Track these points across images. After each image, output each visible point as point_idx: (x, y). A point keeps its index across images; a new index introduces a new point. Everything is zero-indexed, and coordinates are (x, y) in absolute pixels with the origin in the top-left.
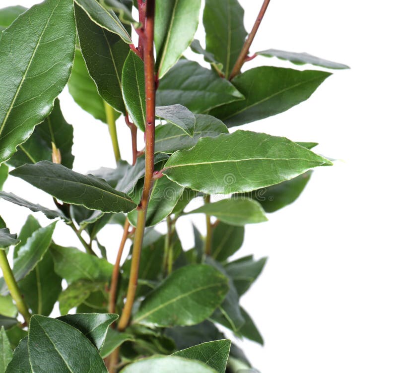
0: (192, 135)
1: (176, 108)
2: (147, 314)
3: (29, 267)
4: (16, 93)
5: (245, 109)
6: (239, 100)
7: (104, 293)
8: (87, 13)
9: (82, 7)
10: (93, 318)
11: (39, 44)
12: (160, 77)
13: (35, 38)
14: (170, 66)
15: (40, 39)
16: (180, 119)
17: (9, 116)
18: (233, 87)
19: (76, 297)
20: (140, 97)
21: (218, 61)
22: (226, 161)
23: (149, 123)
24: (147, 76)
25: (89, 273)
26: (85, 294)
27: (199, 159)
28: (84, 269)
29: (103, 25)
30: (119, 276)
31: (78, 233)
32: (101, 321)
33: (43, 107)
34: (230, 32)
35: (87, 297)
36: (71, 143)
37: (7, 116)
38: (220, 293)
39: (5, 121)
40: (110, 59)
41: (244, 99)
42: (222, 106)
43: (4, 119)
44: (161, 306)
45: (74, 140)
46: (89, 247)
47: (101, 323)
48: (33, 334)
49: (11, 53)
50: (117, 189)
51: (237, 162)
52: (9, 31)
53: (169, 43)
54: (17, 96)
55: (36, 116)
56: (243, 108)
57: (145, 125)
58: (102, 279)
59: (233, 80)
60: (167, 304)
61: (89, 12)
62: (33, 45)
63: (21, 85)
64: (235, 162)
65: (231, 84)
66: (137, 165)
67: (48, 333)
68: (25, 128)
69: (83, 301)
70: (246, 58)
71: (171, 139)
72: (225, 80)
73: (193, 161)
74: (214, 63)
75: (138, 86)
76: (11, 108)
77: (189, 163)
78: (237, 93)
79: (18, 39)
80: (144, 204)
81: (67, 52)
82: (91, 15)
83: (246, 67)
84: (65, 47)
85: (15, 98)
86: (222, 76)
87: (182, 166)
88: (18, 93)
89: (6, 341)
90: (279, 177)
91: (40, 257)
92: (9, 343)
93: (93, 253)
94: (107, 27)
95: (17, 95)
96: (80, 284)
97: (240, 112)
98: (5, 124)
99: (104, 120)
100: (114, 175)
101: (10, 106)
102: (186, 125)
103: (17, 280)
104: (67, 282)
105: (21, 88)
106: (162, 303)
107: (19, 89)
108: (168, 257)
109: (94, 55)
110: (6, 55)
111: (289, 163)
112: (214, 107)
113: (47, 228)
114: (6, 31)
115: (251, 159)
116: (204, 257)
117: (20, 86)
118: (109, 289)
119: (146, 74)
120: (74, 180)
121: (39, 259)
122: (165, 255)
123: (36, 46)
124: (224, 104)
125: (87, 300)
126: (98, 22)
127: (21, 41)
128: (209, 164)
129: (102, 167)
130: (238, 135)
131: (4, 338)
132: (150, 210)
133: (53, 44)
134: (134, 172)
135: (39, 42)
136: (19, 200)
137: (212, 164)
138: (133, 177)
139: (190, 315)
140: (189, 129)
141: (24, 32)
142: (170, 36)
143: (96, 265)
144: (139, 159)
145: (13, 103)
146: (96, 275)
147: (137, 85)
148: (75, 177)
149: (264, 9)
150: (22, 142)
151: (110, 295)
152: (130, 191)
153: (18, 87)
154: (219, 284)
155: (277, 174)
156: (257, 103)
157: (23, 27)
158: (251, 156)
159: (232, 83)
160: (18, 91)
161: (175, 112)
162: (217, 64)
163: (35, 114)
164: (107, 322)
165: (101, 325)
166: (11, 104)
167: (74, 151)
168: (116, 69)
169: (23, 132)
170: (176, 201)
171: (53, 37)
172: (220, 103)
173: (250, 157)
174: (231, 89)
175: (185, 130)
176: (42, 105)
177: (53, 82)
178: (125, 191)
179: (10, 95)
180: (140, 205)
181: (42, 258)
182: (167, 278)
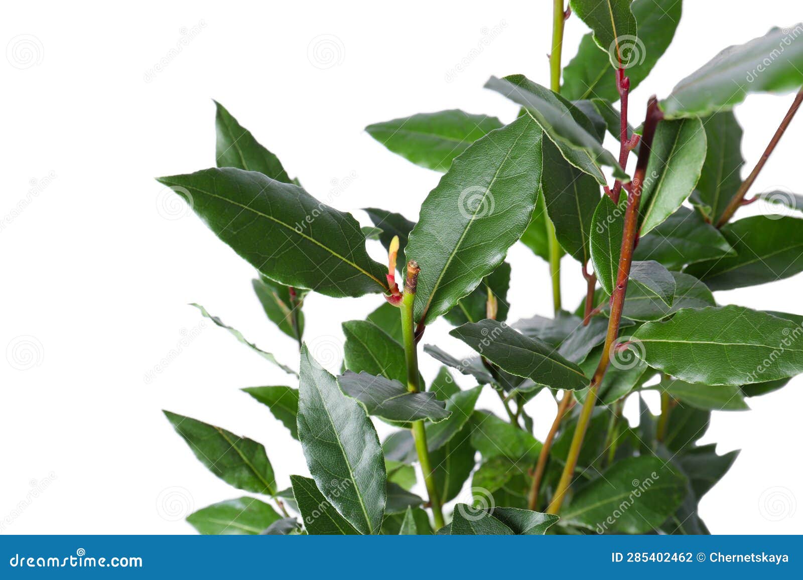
0: (671, 305)
1: (651, 267)
2: (580, 512)
3: (444, 436)
4: (462, 234)
5: (736, 267)
6: (730, 256)
7: (527, 477)
8: (560, 150)
9: (555, 143)
10: (528, 516)
11: (495, 179)
12: (642, 236)
13: (491, 171)
14: (656, 224)
15: (497, 173)
16: (656, 282)
17: (452, 261)
18: (724, 239)
19: (493, 479)
20: (610, 252)
21: (705, 202)
22: (712, 343)
23: (620, 287)
24: (627, 234)
25: (511, 450)
26: (505, 476)
27: (676, 336)
28: (506, 445)
29: (576, 165)
30: (548, 459)
31: (506, 402)
32: (537, 521)
33: (494, 255)
34: (722, 161)
35: (507, 480)
36: (507, 287)
37: (450, 261)
38: (675, 497)
39: (447, 266)
40: (574, 196)
41: (736, 255)
42: (705, 262)
43: (446, 264)
44: (598, 504)
45: (511, 284)
46: (514, 418)
47: (538, 524)
48: (456, 526)
49: (461, 187)
50: (561, 352)
51: (726, 345)
52: (460, 160)
53: (657, 197)
54: (464, 239)
55: (485, 265)
56: (733, 266)
57: (613, 286)
58: (526, 460)
59: (723, 228)
60: (605, 502)
61: (562, 150)
62: (488, 179)
63: (469, 225)
64: (723, 345)
65: (720, 235)
66: (590, 327)
67: (473, 527)
68: (469, 278)
69: (502, 485)
70: (743, 202)
71: (638, 300)
72: (712, 228)
73: (669, 337)
74: (700, 206)
75: (610, 239)
76: (456, 251)
77: (664, 339)
78: (726, 247)
79: (470, 170)
80: (598, 379)
81: (528, 192)
82: (564, 153)
83: (742, 213)
84: (527, 185)
85: (461, 240)
86: (708, 221)
87: (655, 342)
88: (464, 234)
89: (413, 525)
90: (779, 372)
91: (459, 426)
92: (415, 528)
93: (518, 426)
94: (581, 167)
95: (463, 237)
96: (499, 462)
97: (729, 270)
98: (446, 271)
99: (546, 257)
100: (555, 331)
101: (454, 250)
102: (664, 291)
103: (430, 450)
104: (483, 456)
105: (469, 229)
106: (600, 500)
107: (467, 230)
108: (610, 442)
109: (556, 191)
110: (455, 188)
111: (793, 356)
112: (695, 262)
113: (471, 391)
114: (457, 159)
115: (744, 344)
116: (655, 444)
117: (468, 227)
118: (533, 472)
119: (625, 231)
120: (520, 346)
121: (458, 428)
122: (608, 438)
123: (492, 181)
124: (709, 259)
125: (506, 485)
126: (571, 161)
127: (473, 173)
128: (689, 344)
129: (537, 316)
130: (730, 311)
131: (410, 521)
132: (604, 385)
133: (514, 180)
134: (586, 335)
135: (496, 176)
136: (445, 357)
137: (693, 343)
138: (584, 342)
139: (634, 520)
140: (667, 297)
141: (479, 163)
142: (661, 188)
143: (521, 441)
144: (593, 320)
145: (458, 246)
146: (520, 453)
147: (608, 237)
148: (522, 342)
149: (773, 143)
150: (465, 294)
151: (534, 481)
152: (580, 360)
153: (466, 228)
154: (675, 486)
155: (776, 367)
156: (752, 262)
157: (478, 156)
158: (744, 340)
159: (723, 233)
160: (465, 232)
161: (650, 271)
162: (704, 206)
163: (483, 262)
164: (545, 524)
165: (536, 527)
166: (455, 247)
167: (510, 297)
168: (579, 208)
169: (468, 283)
170: (636, 378)
171: (512, 173)
172: (704, 257)
173: (744, 342)
174: (719, 241)
175: (663, 298)
176: (493, 253)
177: (510, 226)
178: (571, 359)
179: (455, 237)
180: (593, 381)
181: (461, 428)
182: (609, 468)
